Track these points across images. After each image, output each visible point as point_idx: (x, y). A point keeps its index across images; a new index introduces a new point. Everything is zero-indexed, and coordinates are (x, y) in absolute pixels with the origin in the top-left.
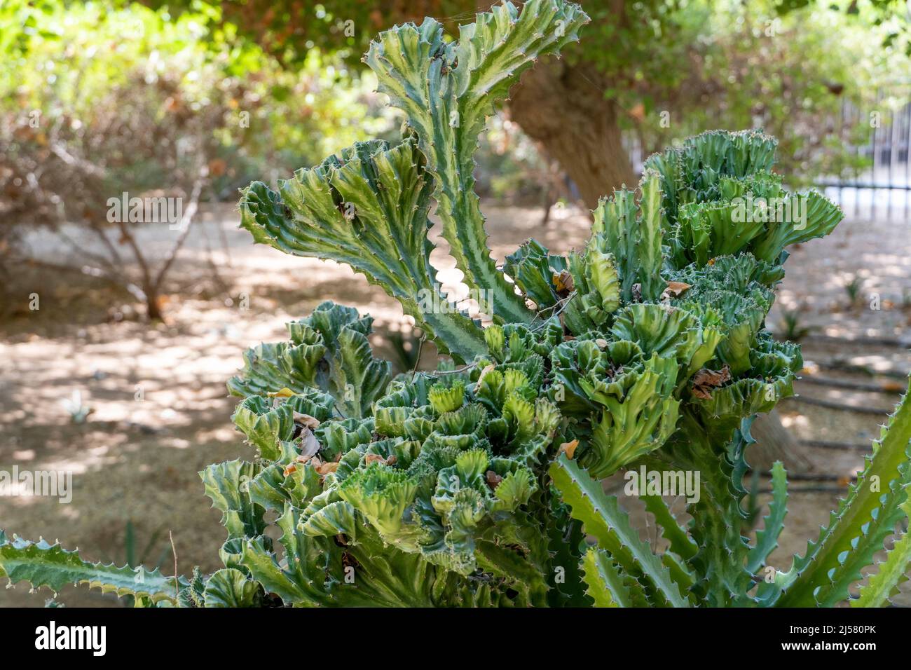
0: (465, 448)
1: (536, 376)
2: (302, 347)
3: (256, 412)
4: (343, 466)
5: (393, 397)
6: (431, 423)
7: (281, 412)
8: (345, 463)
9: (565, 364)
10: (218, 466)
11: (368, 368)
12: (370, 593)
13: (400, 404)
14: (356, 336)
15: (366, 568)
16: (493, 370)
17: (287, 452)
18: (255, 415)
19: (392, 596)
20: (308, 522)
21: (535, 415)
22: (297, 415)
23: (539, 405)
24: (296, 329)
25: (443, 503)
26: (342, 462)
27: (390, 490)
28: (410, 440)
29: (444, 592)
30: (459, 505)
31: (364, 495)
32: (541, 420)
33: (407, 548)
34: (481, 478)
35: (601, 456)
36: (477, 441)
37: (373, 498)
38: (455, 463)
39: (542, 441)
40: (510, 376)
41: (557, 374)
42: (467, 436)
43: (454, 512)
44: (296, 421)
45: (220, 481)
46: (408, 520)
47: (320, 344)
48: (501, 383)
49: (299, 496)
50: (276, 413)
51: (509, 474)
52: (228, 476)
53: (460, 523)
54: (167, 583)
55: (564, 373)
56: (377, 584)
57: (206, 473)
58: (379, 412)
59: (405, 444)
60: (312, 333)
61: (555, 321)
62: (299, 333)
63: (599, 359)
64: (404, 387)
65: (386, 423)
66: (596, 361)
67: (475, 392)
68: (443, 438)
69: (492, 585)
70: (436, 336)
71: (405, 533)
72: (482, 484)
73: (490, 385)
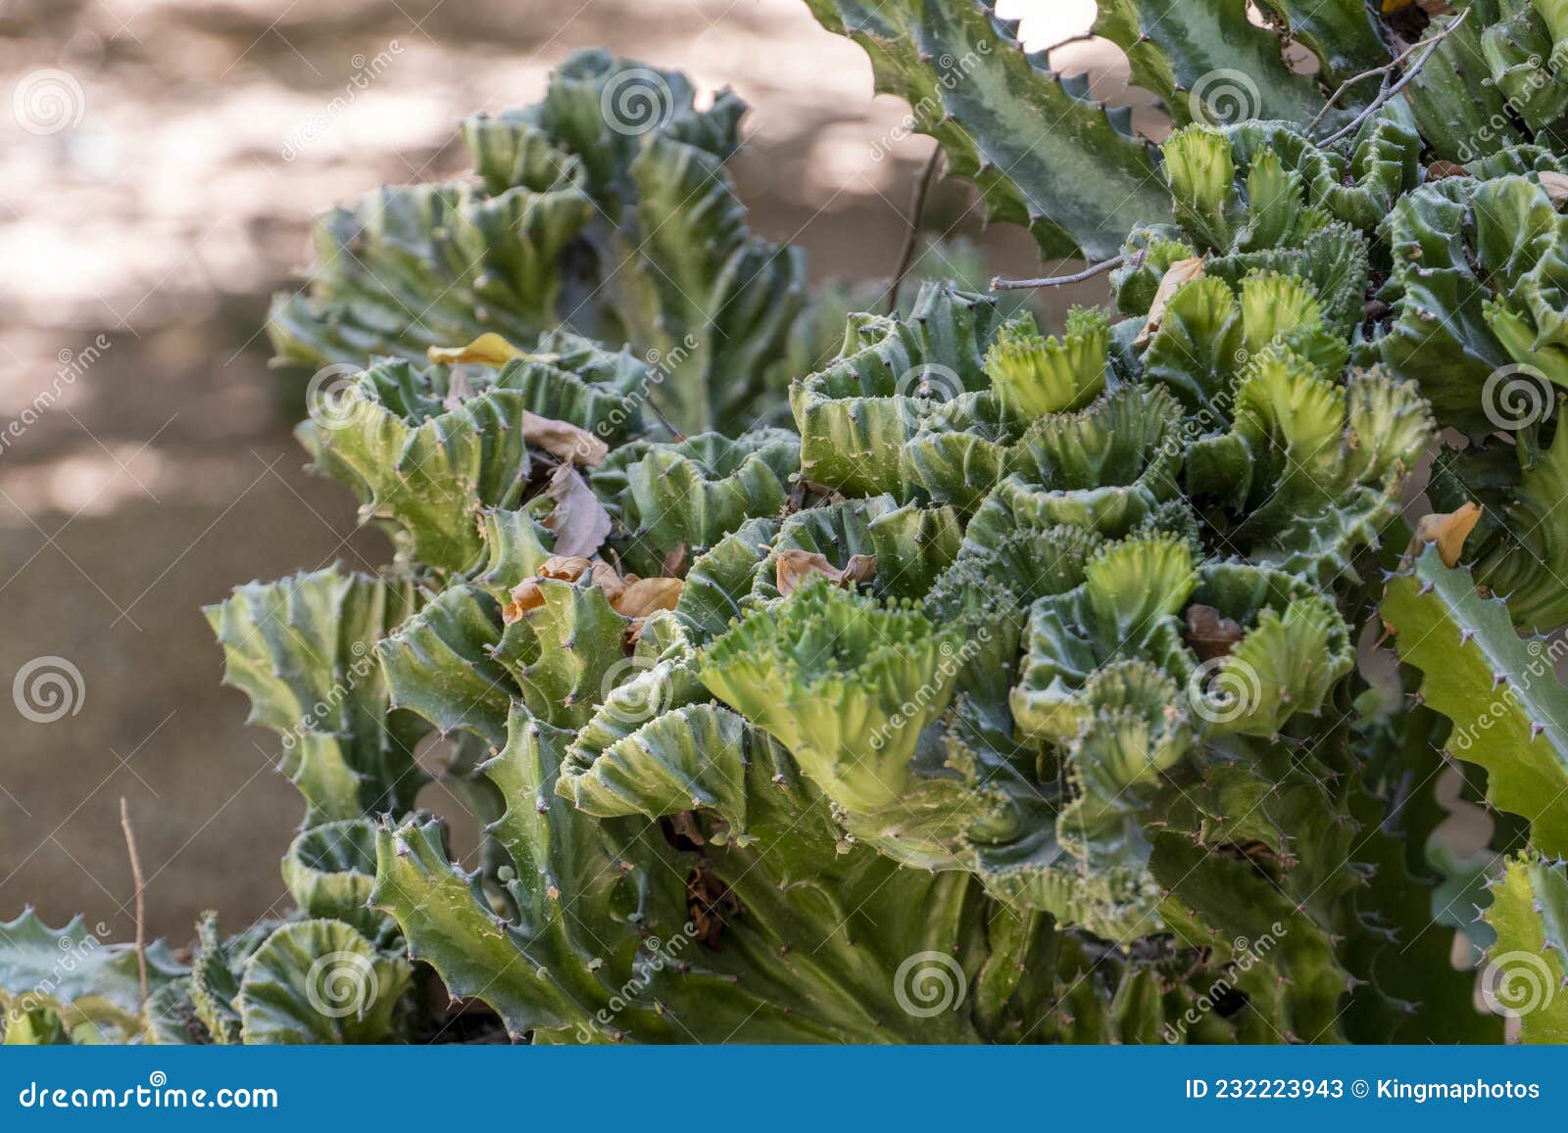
0: (1116, 530)
1: (1343, 293)
2: (515, 202)
3: (402, 414)
4: (699, 589)
5: (859, 365)
6: (997, 452)
7: (484, 414)
8: (705, 581)
9: (1434, 254)
10: (267, 589)
11: (729, 270)
12: (775, 999)
13: (885, 389)
14: (693, 163)
15: (762, 919)
16: (1198, 276)
17: (510, 542)
18: (399, 424)
19: (845, 1007)
20: (595, 772)
21: (1346, 423)
22: (534, 423)
23: (1361, 391)
24: (494, 141)
25: (1048, 710)
26: (694, 576)
27: (878, 669)
28: (922, 504)
29: (1014, 997)
30: (1104, 716)
31: (794, 682)
32: (1365, 438)
33: (917, 855)
34: (1171, 629)
35: (1545, 554)
36: (1153, 510)
37: (824, 693)
38: (1084, 579)
39: (1366, 506)
40: (1259, 294)
41: (1411, 288)
42: (1121, 491)
43: (1088, 739)
44: (534, 445)
45: (274, 638)
46: (930, 763)
47: (575, 191)
48: (1227, 317)
49: (554, 686)
50: (469, 417)
51: (1267, 614)
52: (304, 620)
53: (1108, 774)
54: (111, 964)
55: (1435, 285)
56: (799, 970)
57: (231, 612)
58: (815, 414)
59: (902, 518)
60: (546, 155)
61: (1396, 112)
62: (502, 154)
63: (1552, 237)
64: (892, 330)
65: (839, 450)
66: (1542, 246)
67: (1142, 347)
68: (1042, 498)
69: (1168, 973)
70: (984, 162)
71: (916, 806)
72: (1175, 646)
73: (1192, 325)
